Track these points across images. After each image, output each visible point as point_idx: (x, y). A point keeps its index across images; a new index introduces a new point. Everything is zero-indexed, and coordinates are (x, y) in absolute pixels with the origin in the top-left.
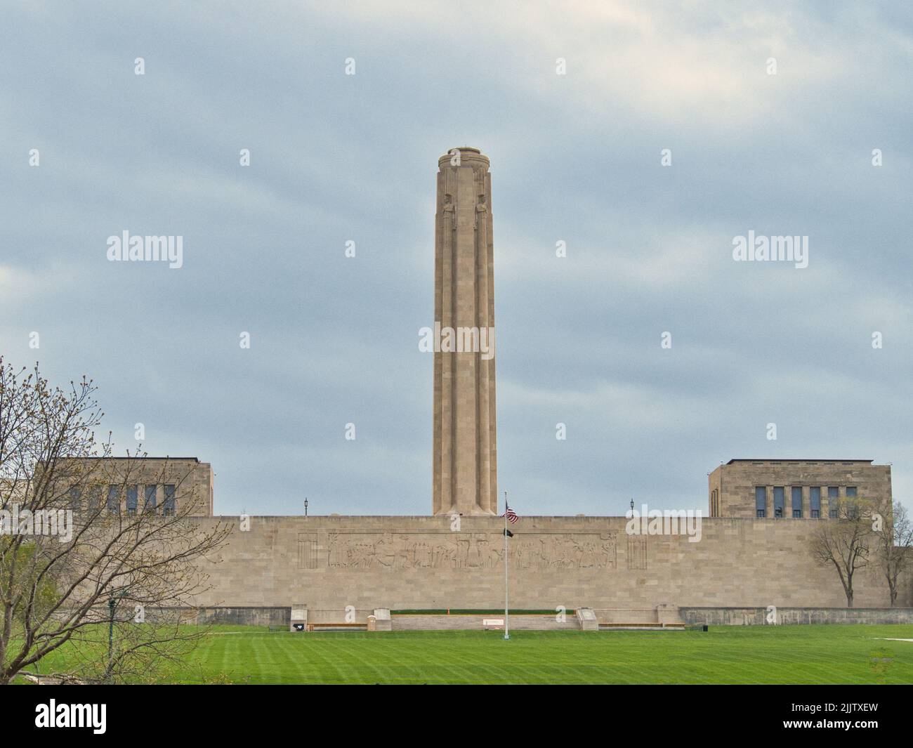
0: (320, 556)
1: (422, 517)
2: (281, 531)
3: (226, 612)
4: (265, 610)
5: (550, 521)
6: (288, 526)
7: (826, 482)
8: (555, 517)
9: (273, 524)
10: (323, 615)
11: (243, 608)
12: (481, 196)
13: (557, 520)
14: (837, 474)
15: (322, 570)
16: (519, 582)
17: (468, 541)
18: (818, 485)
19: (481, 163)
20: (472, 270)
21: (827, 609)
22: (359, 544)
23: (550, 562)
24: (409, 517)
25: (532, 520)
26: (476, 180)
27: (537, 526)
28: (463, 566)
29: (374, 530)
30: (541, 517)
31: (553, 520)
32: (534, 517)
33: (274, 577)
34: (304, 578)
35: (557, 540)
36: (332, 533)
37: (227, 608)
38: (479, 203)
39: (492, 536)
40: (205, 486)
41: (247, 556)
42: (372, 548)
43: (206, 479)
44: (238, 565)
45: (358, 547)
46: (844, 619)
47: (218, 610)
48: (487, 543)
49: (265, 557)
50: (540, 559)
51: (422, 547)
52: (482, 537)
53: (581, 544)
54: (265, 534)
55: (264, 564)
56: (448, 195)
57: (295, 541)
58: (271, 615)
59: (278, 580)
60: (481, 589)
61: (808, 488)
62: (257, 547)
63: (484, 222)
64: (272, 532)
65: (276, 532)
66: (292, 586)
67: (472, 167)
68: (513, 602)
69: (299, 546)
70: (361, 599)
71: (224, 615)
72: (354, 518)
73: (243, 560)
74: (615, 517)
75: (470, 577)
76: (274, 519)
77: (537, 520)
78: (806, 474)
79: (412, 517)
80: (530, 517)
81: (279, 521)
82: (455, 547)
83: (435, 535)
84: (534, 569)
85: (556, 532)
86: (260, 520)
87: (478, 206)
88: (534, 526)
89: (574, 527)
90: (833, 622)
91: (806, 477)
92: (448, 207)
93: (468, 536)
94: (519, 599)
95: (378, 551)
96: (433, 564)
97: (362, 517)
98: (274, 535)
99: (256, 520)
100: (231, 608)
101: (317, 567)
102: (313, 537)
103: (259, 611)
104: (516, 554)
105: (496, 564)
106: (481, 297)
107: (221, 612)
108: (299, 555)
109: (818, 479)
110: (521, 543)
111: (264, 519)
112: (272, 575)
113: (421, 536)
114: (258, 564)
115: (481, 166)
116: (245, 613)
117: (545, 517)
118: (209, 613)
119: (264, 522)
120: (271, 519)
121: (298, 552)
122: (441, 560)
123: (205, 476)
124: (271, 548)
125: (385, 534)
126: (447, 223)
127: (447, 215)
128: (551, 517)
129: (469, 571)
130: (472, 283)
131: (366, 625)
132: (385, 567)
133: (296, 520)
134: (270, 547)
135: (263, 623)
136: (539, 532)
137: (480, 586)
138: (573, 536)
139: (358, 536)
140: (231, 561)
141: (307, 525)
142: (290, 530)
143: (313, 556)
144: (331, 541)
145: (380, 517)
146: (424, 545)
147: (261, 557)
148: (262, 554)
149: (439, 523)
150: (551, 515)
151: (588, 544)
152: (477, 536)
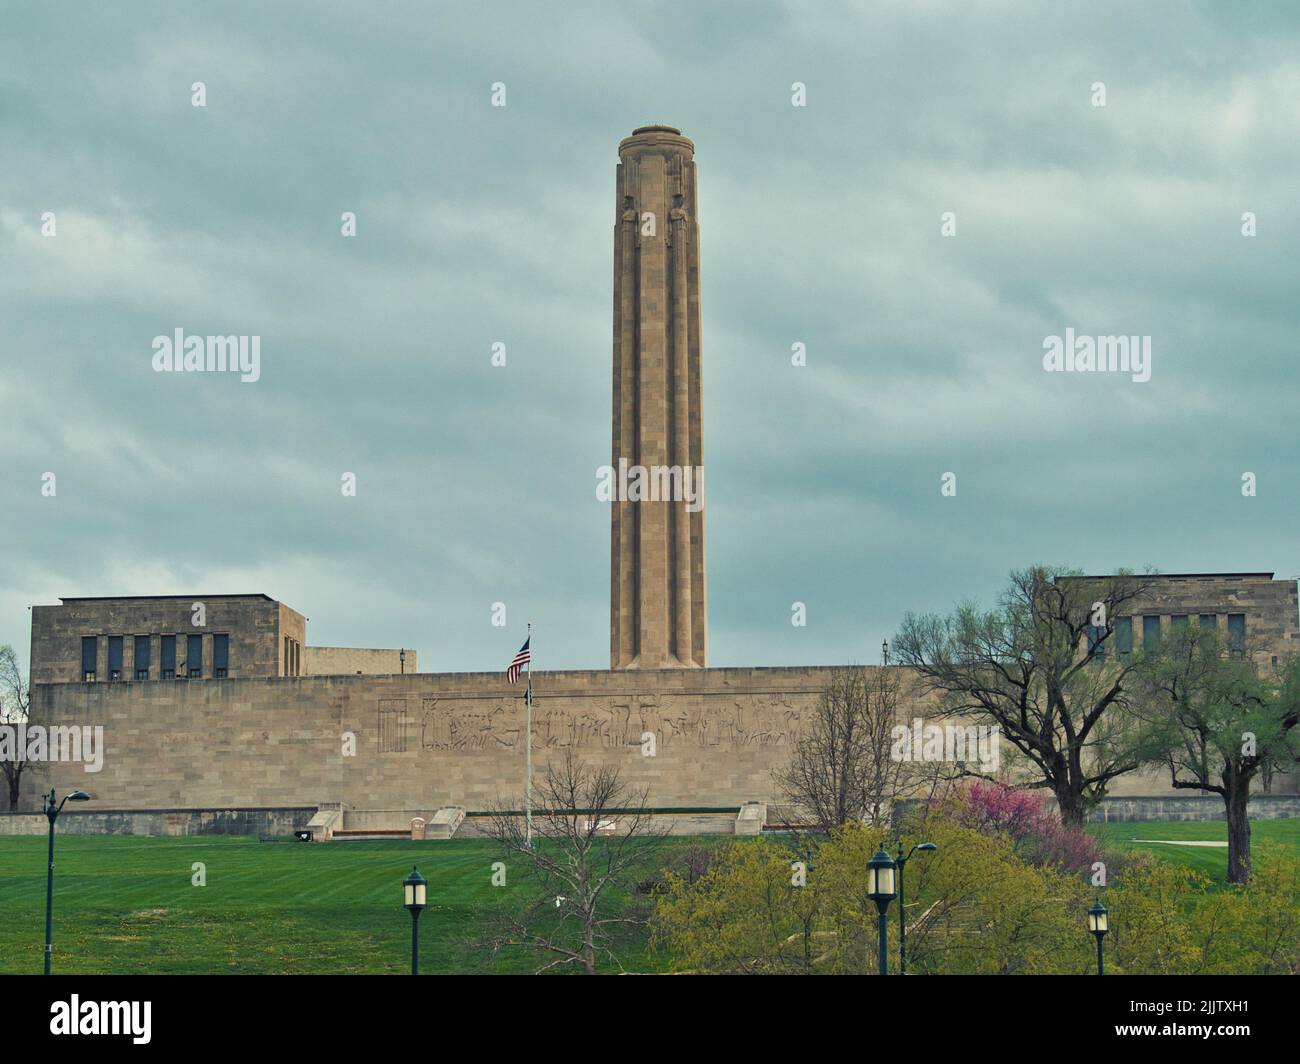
0: (410, 733)
1: (560, 673)
2: (354, 697)
3: (231, 816)
4: (286, 813)
5: (750, 674)
6: (364, 690)
7: (1196, 608)
8: (758, 669)
9: (342, 687)
10: (366, 818)
11: (256, 810)
12: (678, 197)
13: (762, 673)
14: (1213, 595)
15: (412, 754)
16: (703, 767)
17: (627, 706)
18: (1184, 612)
19: (677, 148)
20: (662, 306)
21: (1133, 799)
22: (467, 714)
23: (750, 737)
24: (540, 672)
25: (723, 673)
26: (669, 173)
27: (730, 682)
28: (620, 745)
29: (489, 693)
30: (736, 669)
31: (754, 673)
32: (726, 669)
33: (343, 765)
34: (388, 766)
35: (761, 702)
36: (428, 698)
37: (231, 810)
38: (675, 207)
39: (664, 699)
40: (272, 635)
41: (305, 735)
42: (486, 719)
43: (272, 624)
44: (291, 748)
45: (465, 720)
46: (1160, 814)
47: (219, 814)
48: (656, 709)
49: (330, 736)
50: (735, 733)
51: (558, 718)
52: (648, 700)
53: (796, 708)
54: (331, 703)
55: (328, 746)
56: (628, 197)
57: (374, 711)
58: (295, 820)
59: (350, 770)
60: (647, 778)
61: (1169, 618)
62: (319, 722)
63: (682, 235)
64: (341, 699)
65: (347, 698)
66: (369, 778)
67: (663, 154)
68: (695, 797)
69: (379, 719)
70: (468, 796)
71: (227, 821)
72: (459, 676)
73: (299, 741)
74: (848, 667)
75: (630, 761)
76: (344, 680)
77: (730, 674)
78: (1164, 598)
79: (545, 673)
80: (720, 669)
81: (351, 683)
82: (608, 716)
83: (577, 699)
84: (726, 746)
85: (758, 691)
86: (323, 682)
87: (673, 211)
88: (726, 683)
89: (786, 682)
90: (1143, 819)
91: (1167, 599)
92: (628, 214)
93: (628, 698)
94: (703, 792)
95: (494, 723)
96: (576, 741)
97: (472, 674)
98: (343, 703)
99: (317, 682)
100: (237, 810)
101: (405, 750)
102: (399, 705)
103: (277, 814)
104: (700, 725)
105: (670, 740)
106: (677, 345)
107: (223, 816)
108: (379, 731)
109: (1184, 604)
110: (706, 707)
111: (329, 681)
112: (341, 763)
113: (559, 701)
114: (321, 746)
115: (678, 153)
116: (256, 818)
117: (742, 669)
118: (205, 819)
119: (329, 685)
120: (339, 680)
121: (379, 728)
122: (588, 735)
123: (272, 620)
124: (339, 723)
125: (505, 699)
126: (626, 238)
127: (627, 227)
128: (751, 669)
129: (629, 752)
130: (662, 326)
131: (409, 833)
132: (505, 748)
133: (375, 681)
134: (337, 720)
135: (284, 831)
136: (732, 691)
137: (645, 773)
138: (784, 697)
139: (467, 703)
140: (282, 742)
141: (391, 688)
142: (367, 696)
143: (400, 733)
144: (426, 711)
145: (498, 673)
146: (563, 713)
147: (324, 736)
148: (325, 732)
149: (585, 680)
150: (750, 666)
151: (807, 708)
152: (641, 698)
